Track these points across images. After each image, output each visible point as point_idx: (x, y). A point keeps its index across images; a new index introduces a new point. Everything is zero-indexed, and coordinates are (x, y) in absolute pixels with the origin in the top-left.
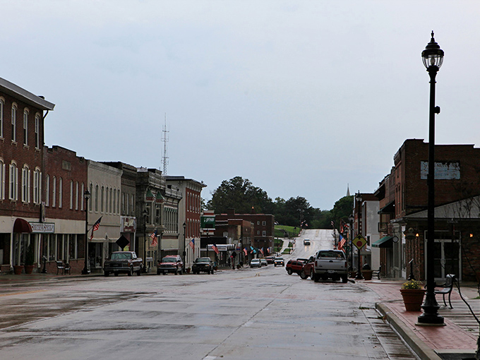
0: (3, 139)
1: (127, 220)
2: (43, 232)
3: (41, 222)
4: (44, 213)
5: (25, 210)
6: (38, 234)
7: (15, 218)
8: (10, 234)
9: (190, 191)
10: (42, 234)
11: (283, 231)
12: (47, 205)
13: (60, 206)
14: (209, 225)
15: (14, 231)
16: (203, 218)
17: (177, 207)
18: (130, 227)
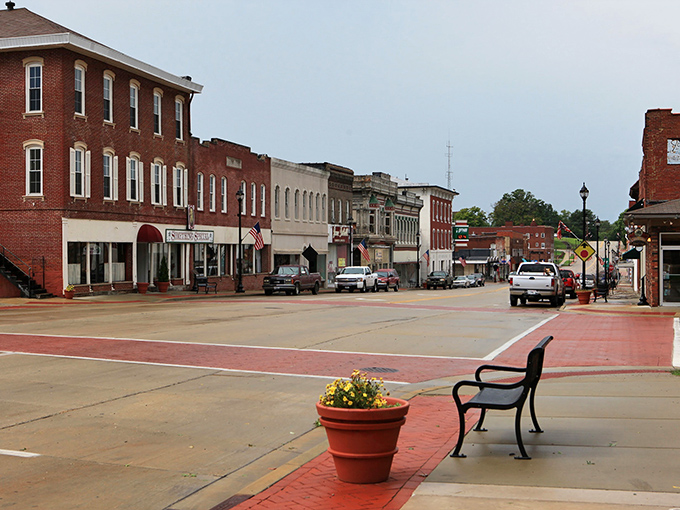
0: (114, 125)
1: (338, 229)
2: (193, 241)
3: (187, 229)
4: (191, 219)
5: (158, 214)
6: (186, 244)
7: (140, 225)
8: (131, 244)
9: (436, 199)
10: (191, 244)
11: (566, 243)
12: (201, 209)
13: (225, 211)
14: (463, 235)
15: (138, 240)
16: (455, 229)
17: (418, 216)
18: (343, 237)
